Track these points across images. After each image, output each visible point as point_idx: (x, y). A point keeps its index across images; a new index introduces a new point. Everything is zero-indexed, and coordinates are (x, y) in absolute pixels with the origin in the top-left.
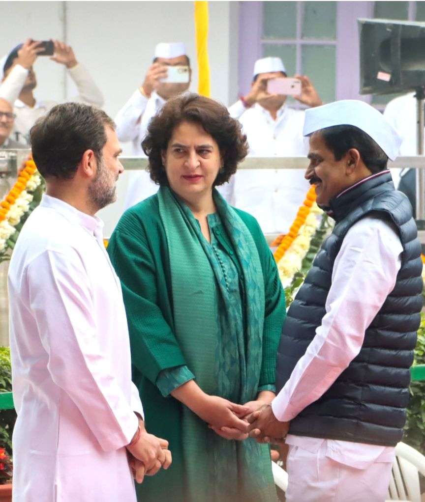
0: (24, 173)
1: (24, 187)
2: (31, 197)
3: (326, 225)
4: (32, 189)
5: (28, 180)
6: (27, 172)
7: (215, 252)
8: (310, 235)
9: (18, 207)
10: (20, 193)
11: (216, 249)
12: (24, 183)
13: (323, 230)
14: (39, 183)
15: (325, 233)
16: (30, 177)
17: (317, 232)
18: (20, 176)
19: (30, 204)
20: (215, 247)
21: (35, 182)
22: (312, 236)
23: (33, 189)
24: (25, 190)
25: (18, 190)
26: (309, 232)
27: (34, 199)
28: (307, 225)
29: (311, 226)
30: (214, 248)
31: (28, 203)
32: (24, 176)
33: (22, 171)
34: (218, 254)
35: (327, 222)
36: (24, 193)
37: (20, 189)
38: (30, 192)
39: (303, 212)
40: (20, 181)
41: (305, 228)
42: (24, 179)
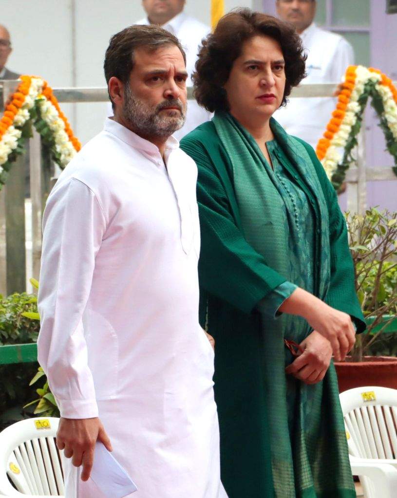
0: (12, 106)
1: (11, 122)
2: (18, 133)
3: (349, 159)
4: (20, 124)
5: (15, 114)
6: (15, 105)
7: (280, 180)
8: (331, 170)
9: (6, 144)
10: (7, 129)
11: (280, 178)
12: (11, 118)
13: (346, 165)
14: (28, 118)
15: (347, 167)
16: (18, 110)
17: (339, 166)
18: (6, 110)
19: (18, 140)
20: (279, 175)
21: (24, 116)
22: (333, 171)
23: (22, 123)
24: (12, 125)
25: (6, 125)
26: (330, 166)
27: (23, 135)
28: (327, 159)
29: (332, 160)
30: (278, 177)
31: (16, 139)
32: (11, 110)
33: (8, 104)
34: (283, 182)
35: (350, 156)
36: (12, 128)
37: (7, 124)
38: (17, 128)
39: (322, 145)
40: (7, 115)
41: (325, 162)
42: (11, 113)
